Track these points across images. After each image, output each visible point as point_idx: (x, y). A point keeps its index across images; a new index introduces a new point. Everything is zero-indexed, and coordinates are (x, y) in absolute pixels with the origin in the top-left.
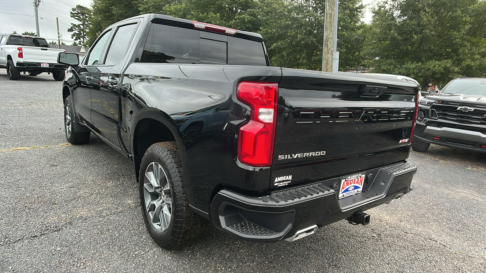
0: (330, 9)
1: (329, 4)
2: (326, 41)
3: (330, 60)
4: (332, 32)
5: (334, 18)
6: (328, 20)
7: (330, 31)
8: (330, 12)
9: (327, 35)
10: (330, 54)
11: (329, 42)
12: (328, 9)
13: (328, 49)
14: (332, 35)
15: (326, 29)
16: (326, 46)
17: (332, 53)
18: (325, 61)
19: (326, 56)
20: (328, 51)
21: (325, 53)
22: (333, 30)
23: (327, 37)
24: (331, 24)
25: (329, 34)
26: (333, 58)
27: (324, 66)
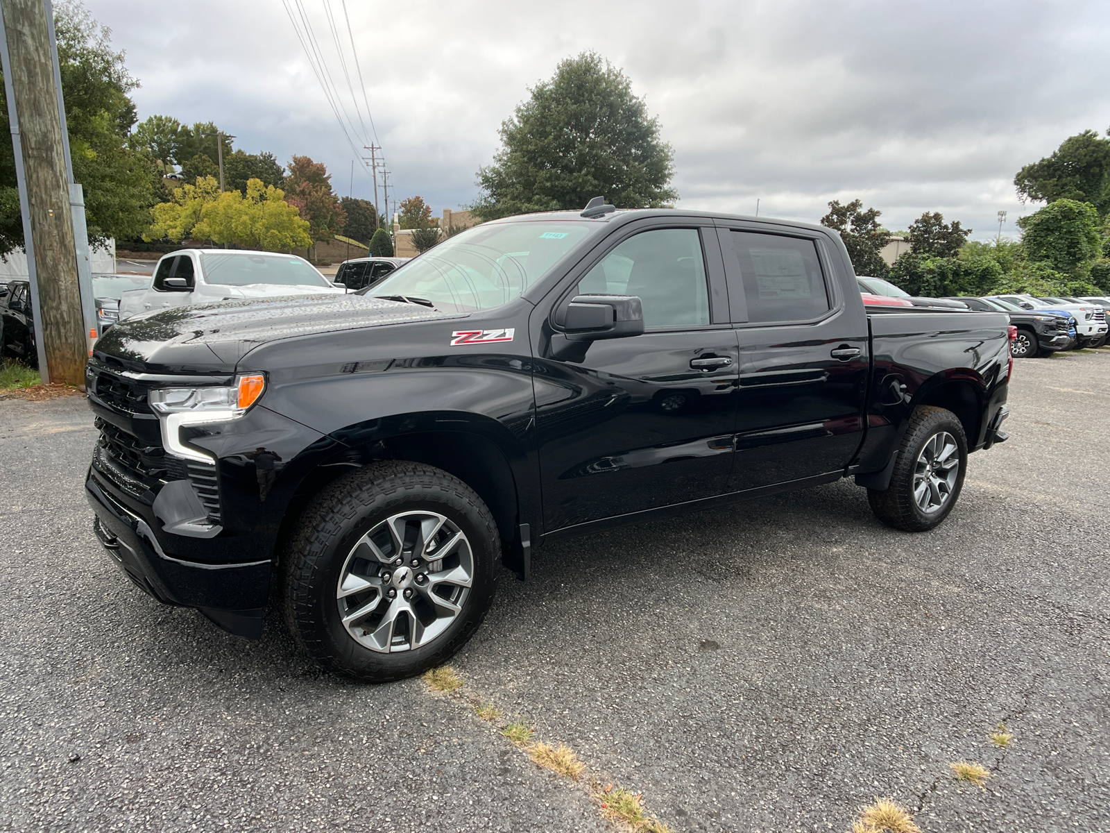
0: (41, 52)
1: (32, 34)
2: (44, 147)
3: (66, 209)
4: (56, 124)
5: (53, 79)
6: (41, 85)
7: (52, 121)
8: (43, 60)
9: (43, 129)
10: (63, 189)
12: (32, 49)
13: (56, 176)
14: (59, 133)
15: (36, 109)
16: (44, 164)
17: (67, 187)
18: (51, 211)
19: (53, 193)
20: (58, 181)
21: (46, 186)
22: (57, 118)
23: (45, 135)
24: (51, 97)
25: (49, 127)
26: (71, 202)
27: (49, 225)
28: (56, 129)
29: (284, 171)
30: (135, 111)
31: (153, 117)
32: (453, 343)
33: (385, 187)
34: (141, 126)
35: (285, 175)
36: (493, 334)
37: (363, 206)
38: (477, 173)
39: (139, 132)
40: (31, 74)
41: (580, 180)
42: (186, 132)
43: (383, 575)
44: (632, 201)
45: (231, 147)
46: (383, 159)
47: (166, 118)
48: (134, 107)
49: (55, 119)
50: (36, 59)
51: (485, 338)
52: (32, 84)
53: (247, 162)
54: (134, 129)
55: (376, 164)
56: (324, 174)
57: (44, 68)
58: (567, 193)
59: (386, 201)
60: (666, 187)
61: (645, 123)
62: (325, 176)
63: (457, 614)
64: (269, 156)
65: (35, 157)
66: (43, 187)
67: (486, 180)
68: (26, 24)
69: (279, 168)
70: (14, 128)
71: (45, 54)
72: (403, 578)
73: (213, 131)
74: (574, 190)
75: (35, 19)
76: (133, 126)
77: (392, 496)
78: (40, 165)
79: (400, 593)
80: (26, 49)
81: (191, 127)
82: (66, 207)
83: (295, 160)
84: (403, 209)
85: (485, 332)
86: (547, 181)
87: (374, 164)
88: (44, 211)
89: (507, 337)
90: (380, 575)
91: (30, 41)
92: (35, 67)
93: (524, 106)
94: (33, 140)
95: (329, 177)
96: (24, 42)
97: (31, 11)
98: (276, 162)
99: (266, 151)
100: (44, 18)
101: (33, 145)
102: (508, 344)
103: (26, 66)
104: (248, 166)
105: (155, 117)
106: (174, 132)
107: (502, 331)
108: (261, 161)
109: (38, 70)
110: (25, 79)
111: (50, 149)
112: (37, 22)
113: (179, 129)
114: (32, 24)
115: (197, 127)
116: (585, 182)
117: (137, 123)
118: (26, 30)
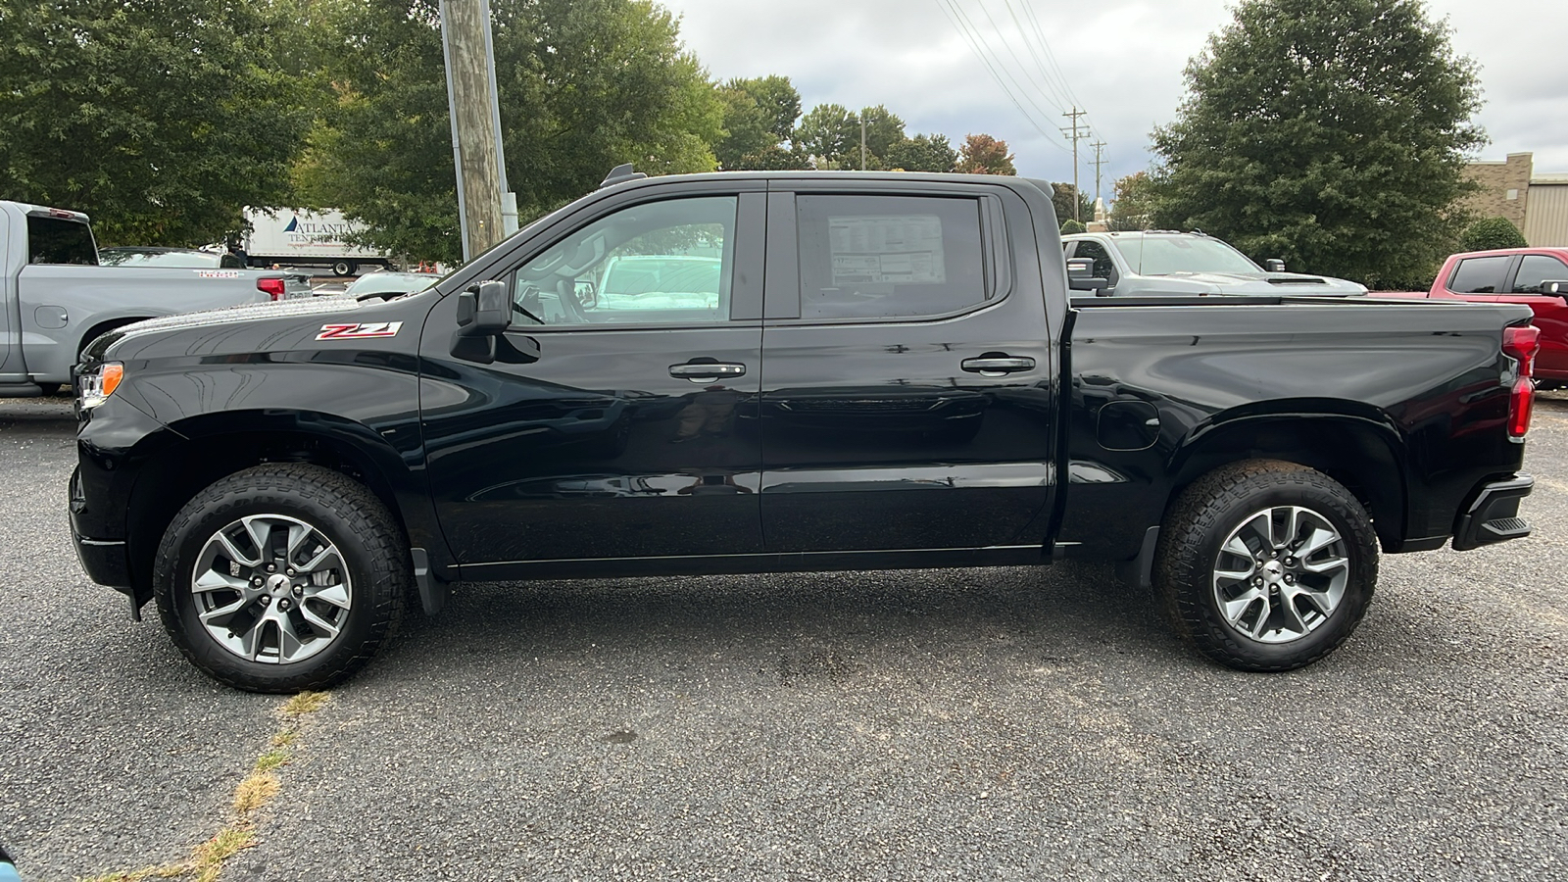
0: (476, 64)
1: (468, 47)
2: (476, 159)
3: (497, 219)
4: (489, 133)
5: (488, 89)
6: (474, 96)
7: (484, 131)
8: (477, 72)
9: (476, 140)
10: (494, 200)
11: (486, 164)
12: (467, 61)
13: (486, 186)
14: (491, 142)
15: (471, 122)
16: (476, 175)
17: (499, 196)
18: (481, 222)
19: (483, 204)
20: (489, 192)
21: (478, 197)
22: (491, 126)
23: (477, 146)
24: (485, 107)
25: (482, 138)
26: (503, 211)
27: (480, 236)
28: (488, 139)
29: (957, 156)
30: (799, 102)
31: (818, 107)
32: (319, 337)
33: (1098, 163)
34: (805, 119)
35: (958, 161)
36: (372, 328)
37: (1063, 192)
38: (1151, 135)
39: (803, 126)
40: (467, 87)
41: (1296, 129)
42: (853, 121)
43: (254, 579)
44: (1387, 153)
45: (902, 133)
46: (1088, 127)
47: (832, 107)
48: (798, 98)
49: (488, 129)
50: (471, 71)
51: (359, 333)
52: (467, 96)
53: (912, 149)
54: (798, 124)
55: (1078, 135)
56: (1005, 155)
57: (478, 78)
58: (1277, 150)
59: (1098, 182)
60: (1461, 126)
61: (1425, 30)
62: (1007, 157)
63: (333, 637)
64: (941, 139)
65: (469, 169)
66: (475, 198)
67: (1162, 142)
68: (463, 38)
69: (952, 152)
70: (455, 143)
71: (479, 65)
72: (278, 586)
73: (882, 115)
74: (1286, 145)
75: (470, 32)
76: (796, 120)
77: (242, 495)
78: (473, 176)
79: (275, 602)
80: (462, 62)
81: (858, 114)
82: (496, 216)
83: (970, 140)
84: (1120, 191)
85: (363, 326)
86: (1244, 135)
87: (1075, 135)
88: (476, 222)
89: (389, 331)
90: (251, 579)
91: (465, 55)
92: (470, 79)
93: (1223, 31)
94: (467, 151)
95: (1010, 159)
96: (461, 56)
97: (468, 24)
98: (949, 145)
99: (937, 134)
100: (481, 29)
101: (468, 158)
102: (391, 338)
103: (462, 79)
104: (912, 155)
105: (821, 106)
106: (839, 121)
107: (384, 325)
108: (930, 146)
109: (472, 82)
110: (461, 93)
111: (483, 159)
112: (473, 34)
113: (846, 118)
114: (468, 38)
115: (865, 113)
116: (1304, 131)
117: (802, 116)
118: (463, 45)
